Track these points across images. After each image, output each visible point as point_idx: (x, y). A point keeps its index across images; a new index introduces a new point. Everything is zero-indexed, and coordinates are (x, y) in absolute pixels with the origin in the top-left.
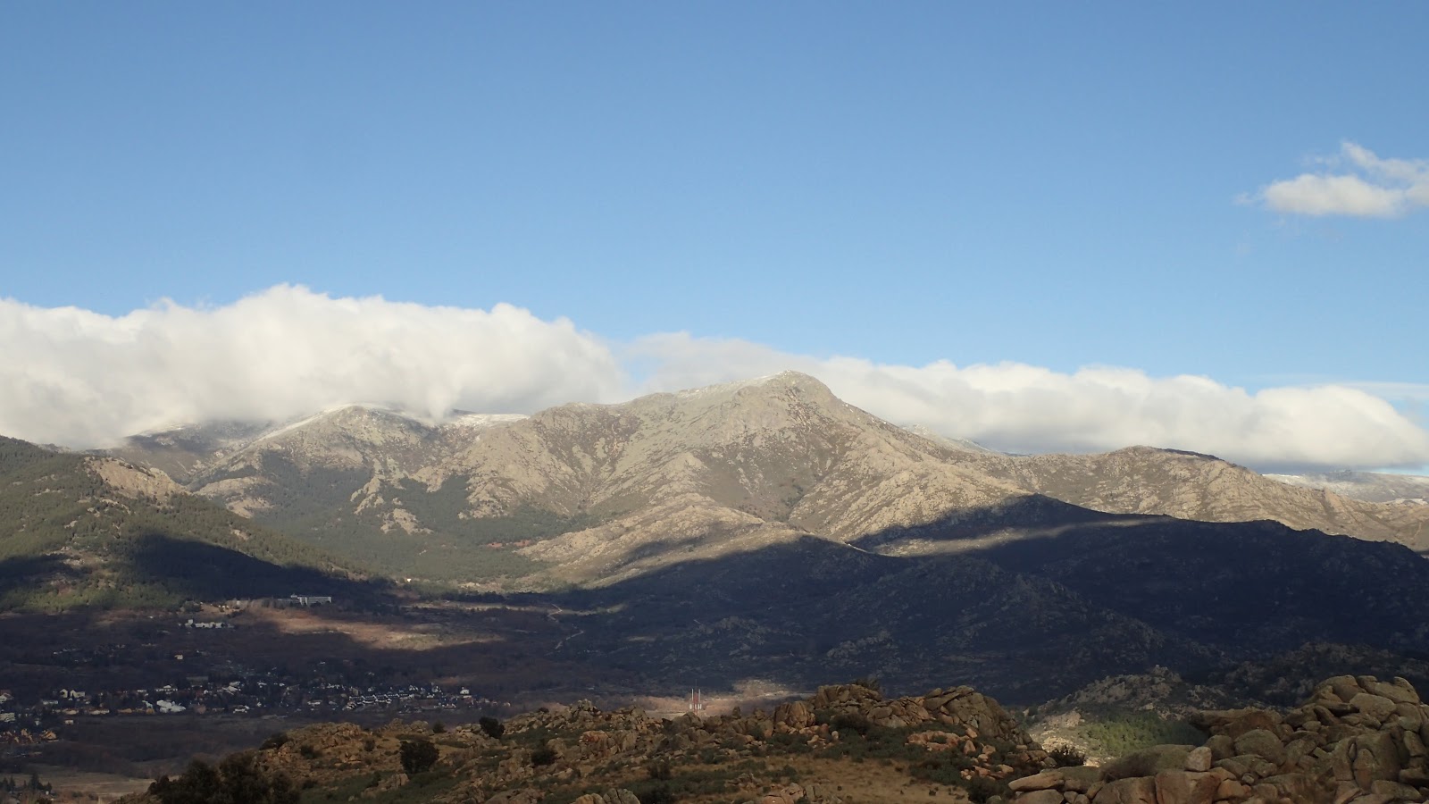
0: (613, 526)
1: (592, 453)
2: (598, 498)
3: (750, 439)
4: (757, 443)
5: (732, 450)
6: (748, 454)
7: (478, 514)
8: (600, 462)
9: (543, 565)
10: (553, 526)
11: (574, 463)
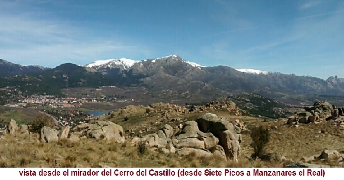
0: (152, 77)
1: (149, 66)
2: (150, 73)
3: (170, 64)
4: (171, 65)
5: (168, 66)
6: (170, 66)
7: (134, 75)
8: (150, 68)
9: (142, 82)
10: (144, 77)
11: (147, 68)
